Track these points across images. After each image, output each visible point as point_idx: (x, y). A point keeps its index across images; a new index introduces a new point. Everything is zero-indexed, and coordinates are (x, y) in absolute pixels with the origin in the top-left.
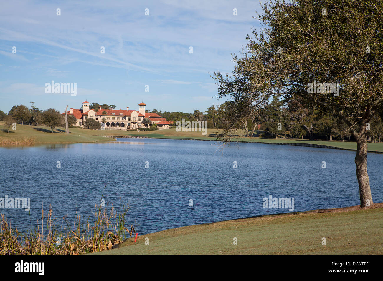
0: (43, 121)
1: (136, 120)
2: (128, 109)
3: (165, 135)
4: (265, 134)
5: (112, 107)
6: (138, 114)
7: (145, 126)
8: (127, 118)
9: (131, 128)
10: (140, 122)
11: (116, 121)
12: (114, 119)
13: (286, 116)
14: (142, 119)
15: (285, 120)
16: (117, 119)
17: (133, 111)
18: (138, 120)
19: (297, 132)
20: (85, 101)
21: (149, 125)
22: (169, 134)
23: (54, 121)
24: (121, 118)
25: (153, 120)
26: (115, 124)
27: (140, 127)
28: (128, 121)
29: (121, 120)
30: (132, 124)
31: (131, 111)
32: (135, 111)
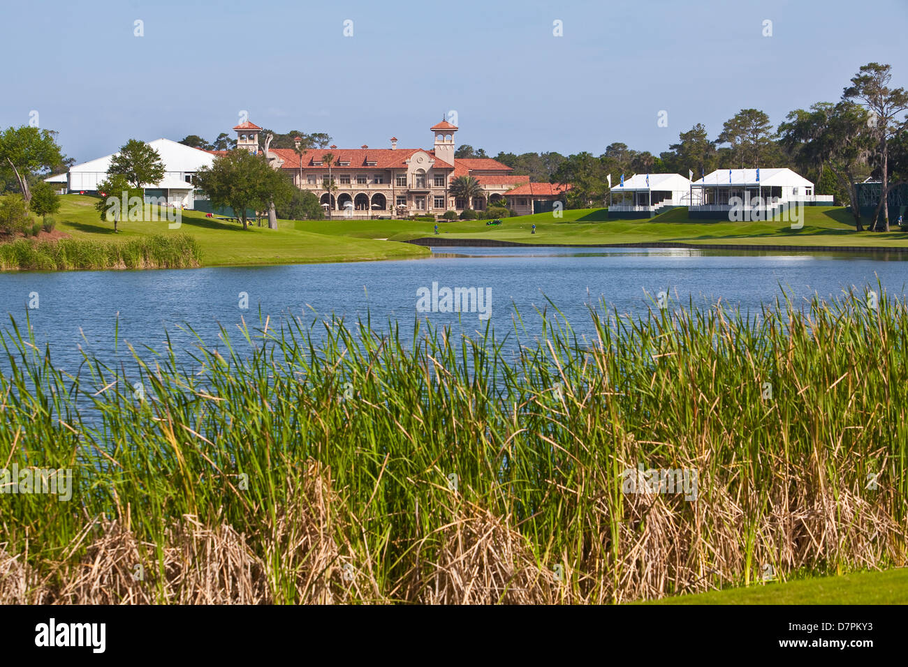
1: (427, 183)
2: (394, 146)
6: (433, 160)
7: (455, 205)
8: (395, 177)
10: (442, 191)
11: (353, 187)
12: (348, 181)
14: (447, 178)
16: (360, 182)
17: (415, 151)
18: (433, 184)
21: (470, 199)
25: (485, 181)
26: (353, 198)
28: (397, 188)
29: (371, 186)
30: (414, 197)
32: (421, 150)
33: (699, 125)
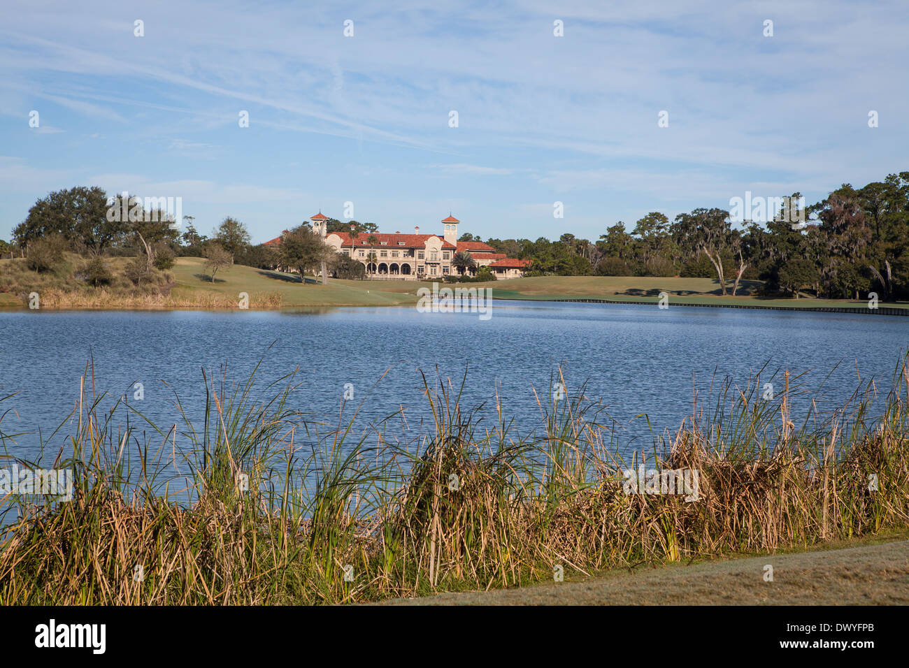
0: (285, 255)
1: (438, 257)
2: (417, 232)
3: (521, 293)
4: (766, 289)
5: (368, 227)
6: (442, 242)
7: (457, 272)
8: (417, 252)
9: (427, 277)
10: (448, 262)
11: (389, 259)
12: (386, 255)
13: (820, 244)
14: (451, 255)
15: (817, 254)
16: (393, 255)
17: (430, 236)
18: (442, 259)
19: (848, 284)
20: (318, 213)
21: (467, 268)
22: (528, 289)
23: (310, 256)
24: (401, 252)
25: (477, 257)
26: (389, 266)
27: (446, 273)
28: (418, 260)
29: (401, 258)
30: (429, 267)
31: (426, 237)
32: (434, 235)
33: (620, 222)
